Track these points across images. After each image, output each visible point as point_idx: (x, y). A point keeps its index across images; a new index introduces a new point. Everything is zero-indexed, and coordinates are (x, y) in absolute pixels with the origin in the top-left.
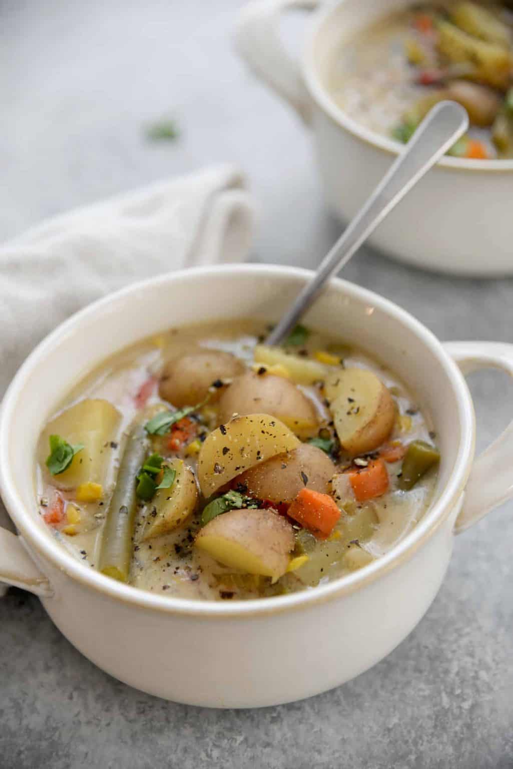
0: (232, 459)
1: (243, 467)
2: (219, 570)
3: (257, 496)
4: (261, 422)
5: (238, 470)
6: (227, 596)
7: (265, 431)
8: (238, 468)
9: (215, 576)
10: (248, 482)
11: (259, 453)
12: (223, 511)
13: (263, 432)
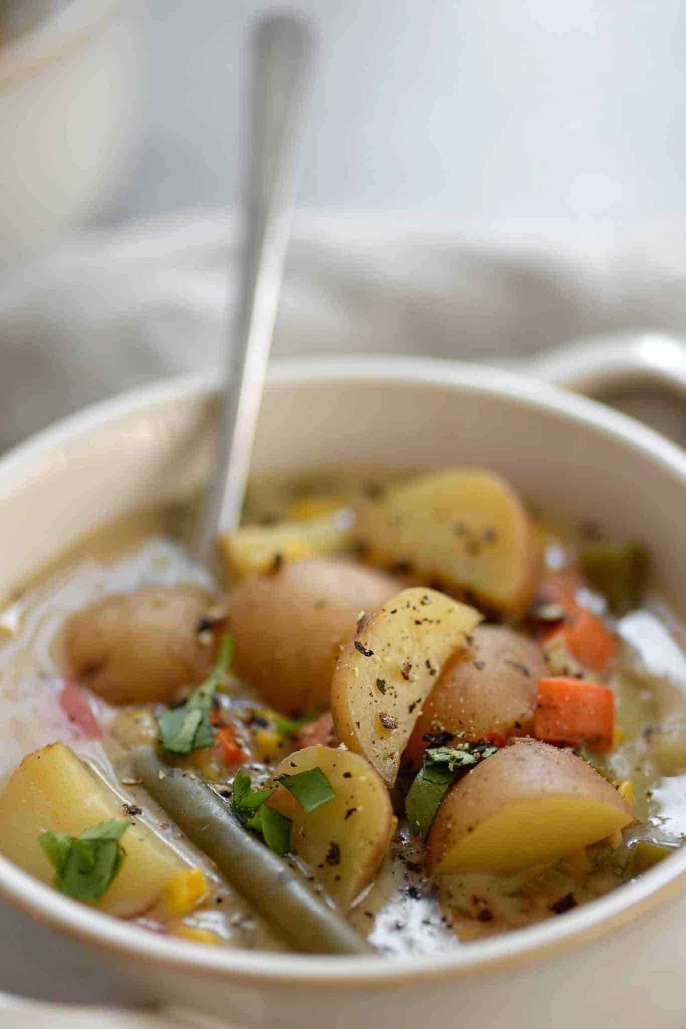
0: (396, 696)
1: (419, 701)
2: (511, 884)
3: (474, 735)
4: (408, 606)
5: (414, 711)
6: (565, 906)
7: (420, 619)
8: (412, 708)
9: (511, 895)
10: (440, 724)
11: (428, 664)
12: (447, 786)
13: (418, 623)
